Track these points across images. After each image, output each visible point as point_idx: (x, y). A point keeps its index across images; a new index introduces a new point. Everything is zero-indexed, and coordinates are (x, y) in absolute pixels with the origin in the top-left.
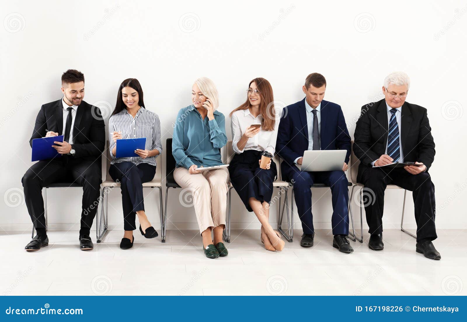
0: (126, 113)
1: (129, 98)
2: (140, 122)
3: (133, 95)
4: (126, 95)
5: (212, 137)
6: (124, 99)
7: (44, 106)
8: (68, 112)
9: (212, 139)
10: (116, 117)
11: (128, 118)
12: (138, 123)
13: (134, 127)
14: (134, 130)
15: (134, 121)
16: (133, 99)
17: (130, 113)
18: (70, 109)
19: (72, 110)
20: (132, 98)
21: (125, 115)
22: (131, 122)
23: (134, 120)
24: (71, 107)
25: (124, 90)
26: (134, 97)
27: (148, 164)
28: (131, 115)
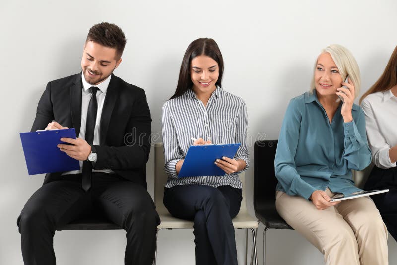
0: (193, 98)
1: (205, 76)
2: (217, 114)
3: (211, 70)
4: (199, 70)
5: (347, 151)
6: (194, 77)
7: (50, 85)
8: (90, 95)
9: (348, 155)
10: (176, 103)
11: (196, 105)
12: (212, 115)
13: (207, 123)
14: (208, 128)
15: (206, 113)
16: (210, 77)
17: (200, 98)
18: (94, 91)
19: (98, 92)
20: (209, 74)
21: (190, 101)
22: (202, 113)
23: (205, 109)
24: (95, 86)
25: (196, 62)
26: (213, 73)
27: (231, 186)
28: (200, 102)
